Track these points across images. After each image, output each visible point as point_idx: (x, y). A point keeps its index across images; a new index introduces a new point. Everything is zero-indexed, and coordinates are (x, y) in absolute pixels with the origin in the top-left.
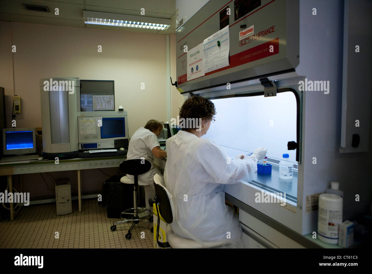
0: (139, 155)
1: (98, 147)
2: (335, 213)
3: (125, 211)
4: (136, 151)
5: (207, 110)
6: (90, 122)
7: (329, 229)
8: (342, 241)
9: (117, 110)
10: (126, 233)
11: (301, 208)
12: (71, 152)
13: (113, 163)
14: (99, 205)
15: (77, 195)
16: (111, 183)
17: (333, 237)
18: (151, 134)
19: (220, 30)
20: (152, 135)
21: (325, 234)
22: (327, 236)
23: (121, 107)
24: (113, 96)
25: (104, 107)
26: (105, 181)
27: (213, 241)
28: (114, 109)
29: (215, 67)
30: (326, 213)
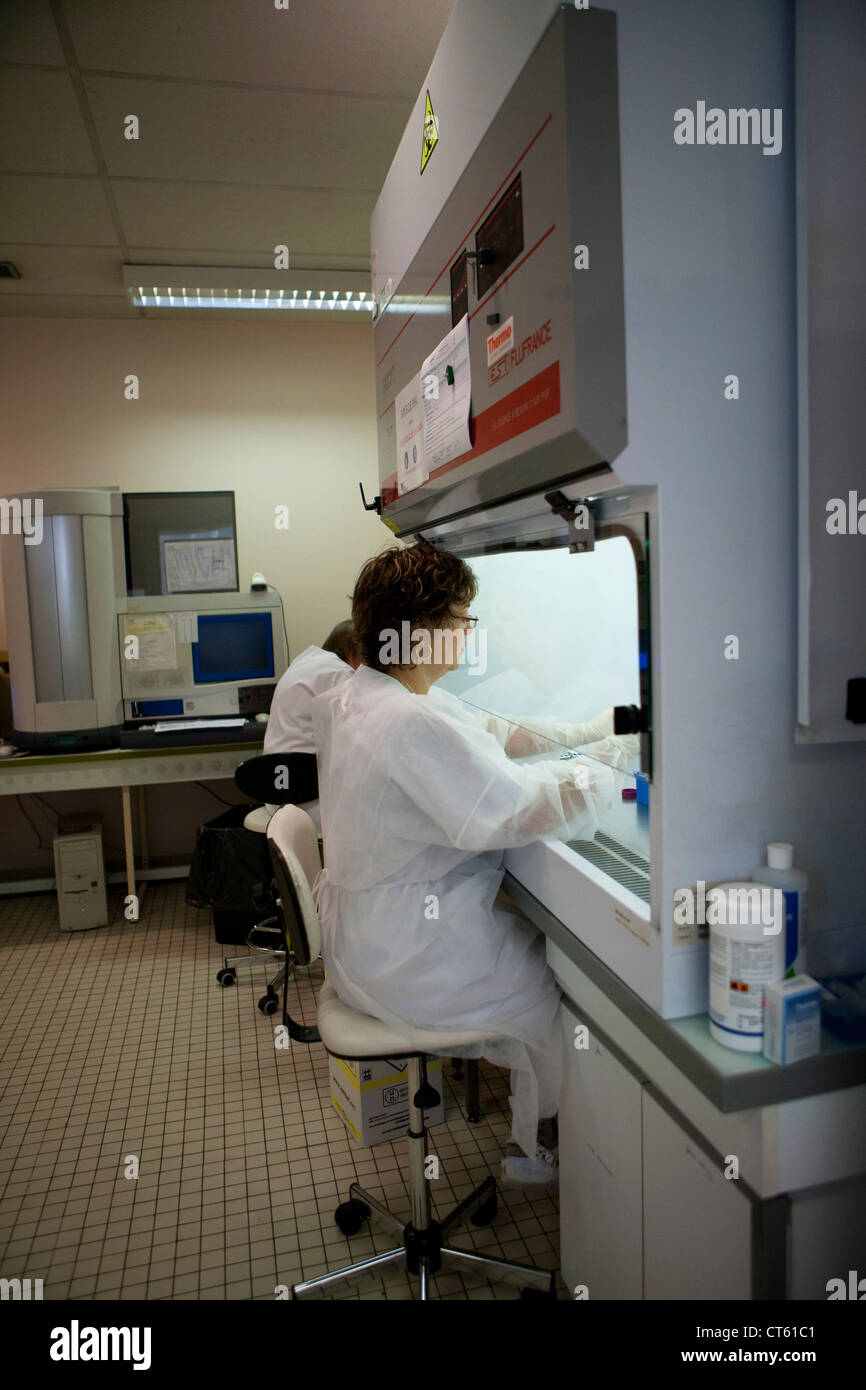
0: (299, 738)
1: (187, 713)
2: (751, 950)
3: (266, 921)
4: (289, 724)
5: (423, 596)
6: (158, 631)
7: (733, 1003)
8: (772, 1042)
9: (245, 588)
10: (262, 992)
11: (659, 929)
12: (98, 730)
13: (217, 766)
14: (187, 902)
15: (124, 868)
16: (220, 829)
17: (747, 1028)
18: (338, 670)
19: (454, 327)
20: (339, 675)
21: (723, 1017)
22: (726, 1024)
23: (259, 579)
24: (232, 541)
25: (201, 581)
26: (208, 825)
27: (449, 1028)
28: (235, 586)
29: (445, 453)
30: (723, 948)
